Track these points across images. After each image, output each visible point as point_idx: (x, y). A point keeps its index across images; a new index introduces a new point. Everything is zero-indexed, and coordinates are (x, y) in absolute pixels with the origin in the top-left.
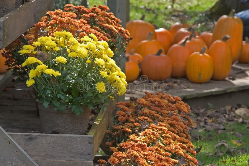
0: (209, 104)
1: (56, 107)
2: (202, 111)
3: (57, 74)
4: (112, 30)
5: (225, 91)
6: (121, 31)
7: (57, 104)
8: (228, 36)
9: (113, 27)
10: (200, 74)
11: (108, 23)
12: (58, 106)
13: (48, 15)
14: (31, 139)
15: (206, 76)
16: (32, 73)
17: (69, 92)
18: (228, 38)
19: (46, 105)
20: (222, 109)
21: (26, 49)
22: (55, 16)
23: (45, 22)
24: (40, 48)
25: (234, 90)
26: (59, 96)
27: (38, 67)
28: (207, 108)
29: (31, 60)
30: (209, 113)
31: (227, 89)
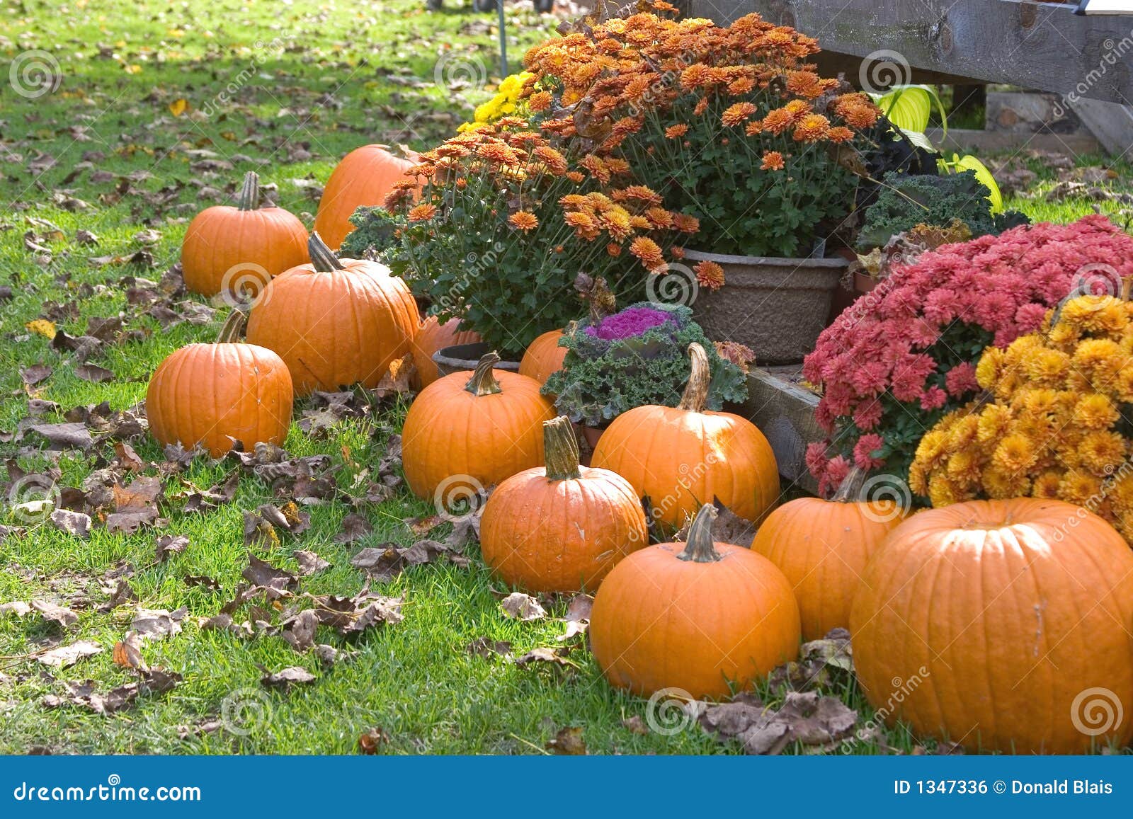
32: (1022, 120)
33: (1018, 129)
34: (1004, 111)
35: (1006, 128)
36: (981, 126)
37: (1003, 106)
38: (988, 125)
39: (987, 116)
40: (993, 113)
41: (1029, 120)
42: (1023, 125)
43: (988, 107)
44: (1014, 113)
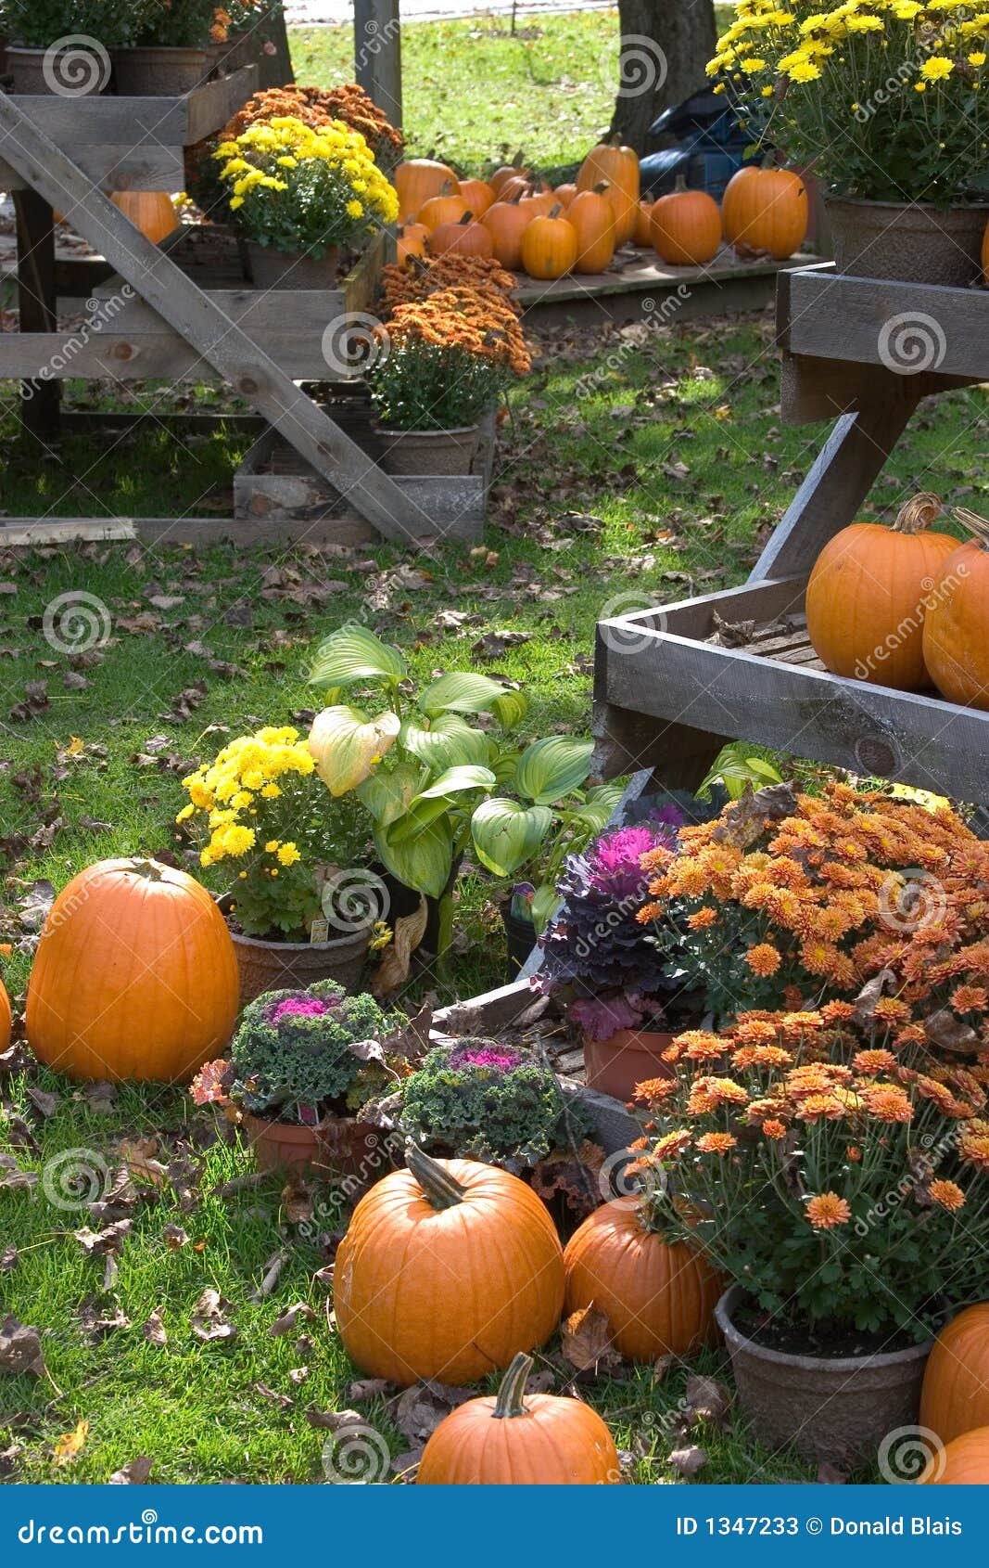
0: (569, 318)
1: (281, 245)
2: (553, 330)
3: (281, 186)
4: (370, 127)
5: (601, 291)
6: (385, 129)
7: (282, 240)
8: (606, 183)
9: (371, 122)
10: (549, 261)
11: (362, 114)
12: (284, 243)
13: (257, 99)
14: (241, 299)
15: (563, 262)
16: (239, 187)
17: (301, 220)
18: (606, 187)
19: (264, 241)
20: (596, 327)
21: (226, 149)
22: (269, 100)
23: (252, 111)
24: (249, 146)
25: (619, 291)
26: (286, 225)
27: (249, 176)
28: (565, 325)
29: (238, 164)
30: (569, 333)
31: (605, 288)
32: (279, 505)
33: (275, 517)
34: (256, 497)
35: (260, 516)
36: (230, 514)
37: (254, 491)
38: (238, 513)
39: (236, 503)
40: (243, 499)
41: (287, 505)
42: (279, 512)
43: (236, 492)
44: (267, 499)
